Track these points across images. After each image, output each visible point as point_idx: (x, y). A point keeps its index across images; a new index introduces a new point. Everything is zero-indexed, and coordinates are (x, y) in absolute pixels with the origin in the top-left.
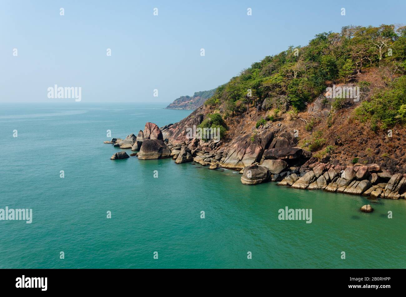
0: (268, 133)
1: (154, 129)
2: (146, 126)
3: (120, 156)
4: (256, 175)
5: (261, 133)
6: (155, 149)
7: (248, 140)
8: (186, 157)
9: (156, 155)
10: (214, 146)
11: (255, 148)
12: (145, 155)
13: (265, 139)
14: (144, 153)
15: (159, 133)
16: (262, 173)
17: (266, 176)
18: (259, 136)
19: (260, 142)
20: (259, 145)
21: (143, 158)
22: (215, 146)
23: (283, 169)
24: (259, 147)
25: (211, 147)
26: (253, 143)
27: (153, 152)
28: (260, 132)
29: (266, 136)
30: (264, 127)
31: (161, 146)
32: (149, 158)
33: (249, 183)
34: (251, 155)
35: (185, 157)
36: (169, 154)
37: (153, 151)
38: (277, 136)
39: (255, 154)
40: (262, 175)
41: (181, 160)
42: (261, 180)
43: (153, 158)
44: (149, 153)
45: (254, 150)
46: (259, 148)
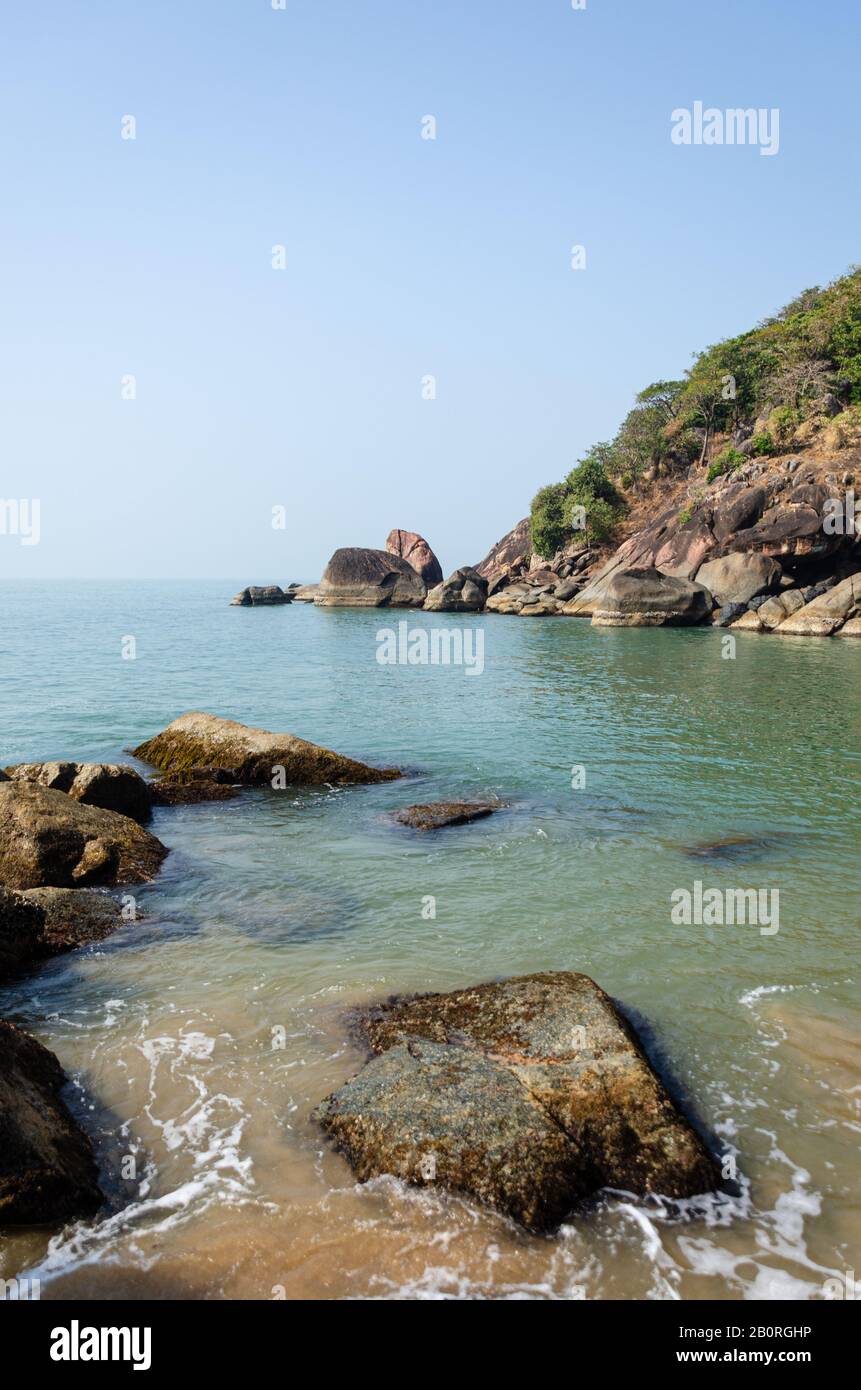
0: (745, 493)
1: (413, 549)
2: (389, 540)
3: (258, 597)
4: (642, 594)
5: (718, 495)
6: (369, 577)
7: (670, 523)
8: (460, 595)
9: (371, 593)
10: (568, 568)
11: (689, 543)
12: (334, 593)
13: (728, 513)
14: (332, 587)
15: (426, 562)
16: (670, 593)
18: (712, 503)
19: (712, 525)
20: (703, 532)
21: (327, 603)
22: (573, 567)
24: (705, 541)
25: (558, 571)
26: (684, 528)
27: (363, 586)
28: (719, 491)
29: (734, 502)
30: (734, 475)
31: (393, 570)
32: (345, 603)
34: (673, 569)
35: (456, 592)
36: (421, 598)
37: (361, 583)
38: (776, 501)
39: (685, 564)
41: (440, 601)
43: (359, 603)
44: (348, 587)
45: (686, 552)
46: (702, 543)
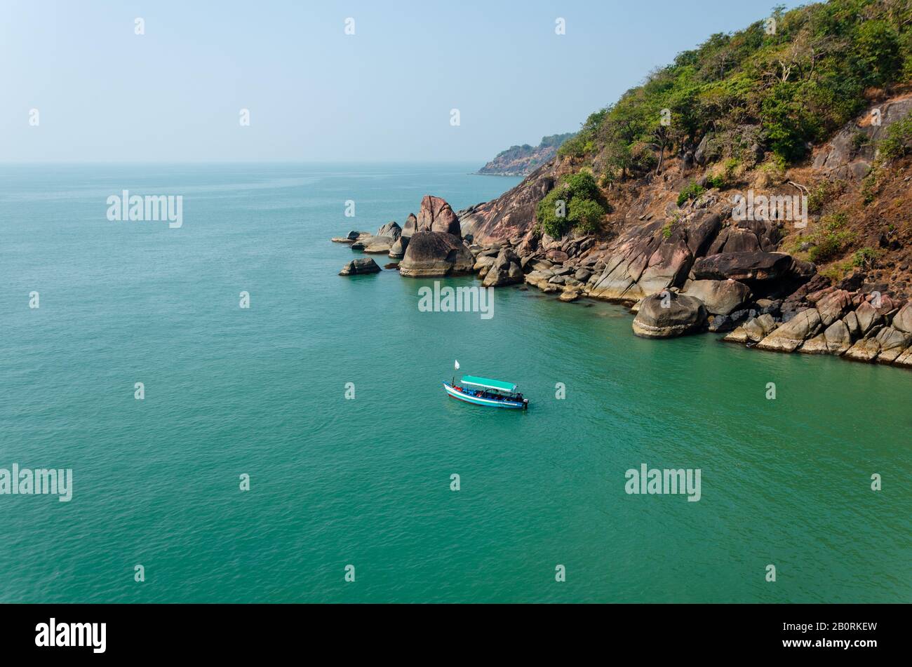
0: (707, 218)
1: (441, 211)
2: (423, 203)
3: (360, 268)
4: (670, 314)
5: (688, 218)
6: (438, 253)
7: (656, 234)
8: (508, 273)
9: (440, 267)
10: (574, 249)
11: (672, 252)
12: (415, 267)
13: (697, 232)
14: (414, 263)
15: (451, 220)
16: (685, 311)
17: (694, 319)
18: (685, 224)
19: (687, 240)
20: (682, 245)
21: (411, 274)
22: (578, 248)
23: (739, 302)
24: (683, 252)
25: (567, 251)
26: (668, 241)
27: (434, 261)
28: (687, 214)
29: (701, 224)
30: (698, 203)
31: (452, 247)
32: (424, 274)
33: (651, 333)
34: (662, 270)
35: (505, 271)
36: (471, 266)
37: (433, 259)
38: (728, 224)
39: (671, 267)
40: (684, 316)
41: (496, 280)
42: (683, 326)
43: (433, 273)
44: (424, 262)
45: (670, 258)
46: (681, 254)
